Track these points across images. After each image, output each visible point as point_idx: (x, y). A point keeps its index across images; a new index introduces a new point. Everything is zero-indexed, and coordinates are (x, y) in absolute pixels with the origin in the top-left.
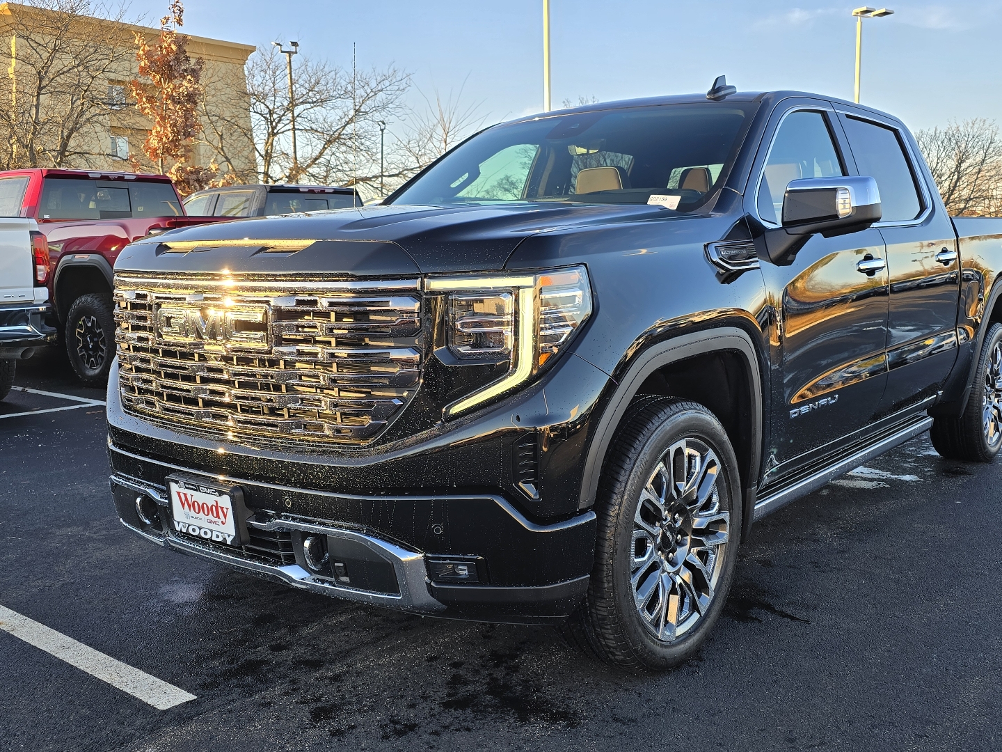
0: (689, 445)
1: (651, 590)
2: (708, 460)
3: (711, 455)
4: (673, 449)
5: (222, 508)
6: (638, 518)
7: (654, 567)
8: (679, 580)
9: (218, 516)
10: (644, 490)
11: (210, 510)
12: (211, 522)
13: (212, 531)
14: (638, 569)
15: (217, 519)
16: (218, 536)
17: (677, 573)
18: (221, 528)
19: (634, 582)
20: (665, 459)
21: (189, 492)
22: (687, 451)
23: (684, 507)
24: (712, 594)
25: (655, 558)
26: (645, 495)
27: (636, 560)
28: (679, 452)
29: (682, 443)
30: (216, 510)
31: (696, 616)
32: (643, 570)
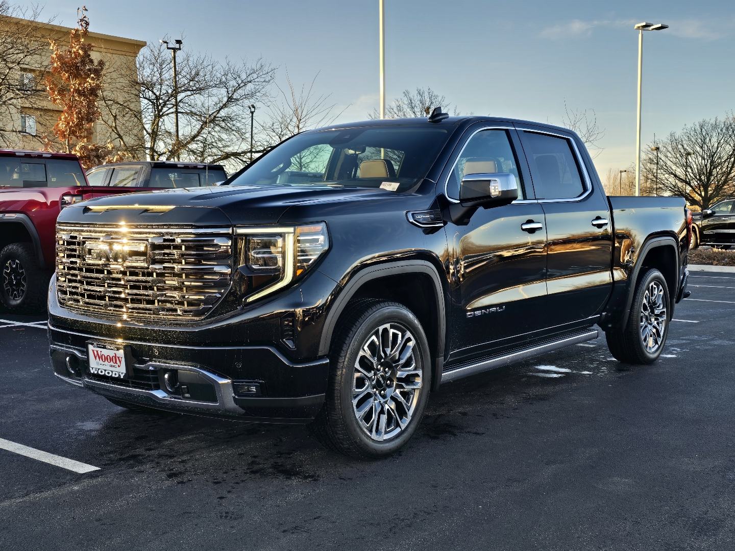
0: (392, 327)
1: (367, 409)
2: (406, 337)
3: (408, 334)
4: (381, 328)
5: (119, 357)
6: (357, 365)
7: (369, 396)
8: (387, 407)
9: (116, 363)
10: (361, 350)
11: (111, 359)
12: (111, 366)
13: (112, 372)
14: (358, 395)
15: (115, 364)
16: (115, 374)
17: (386, 403)
18: (118, 369)
19: (355, 402)
20: (376, 334)
21: (99, 350)
22: (392, 331)
23: (391, 364)
24: (409, 418)
25: (370, 390)
26: (361, 353)
27: (356, 390)
28: (385, 330)
29: (388, 326)
30: (114, 359)
31: (398, 430)
32: (361, 396)
